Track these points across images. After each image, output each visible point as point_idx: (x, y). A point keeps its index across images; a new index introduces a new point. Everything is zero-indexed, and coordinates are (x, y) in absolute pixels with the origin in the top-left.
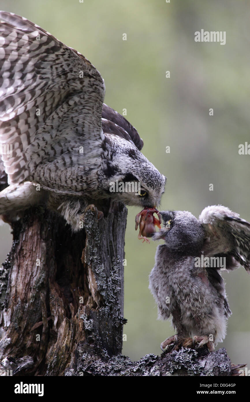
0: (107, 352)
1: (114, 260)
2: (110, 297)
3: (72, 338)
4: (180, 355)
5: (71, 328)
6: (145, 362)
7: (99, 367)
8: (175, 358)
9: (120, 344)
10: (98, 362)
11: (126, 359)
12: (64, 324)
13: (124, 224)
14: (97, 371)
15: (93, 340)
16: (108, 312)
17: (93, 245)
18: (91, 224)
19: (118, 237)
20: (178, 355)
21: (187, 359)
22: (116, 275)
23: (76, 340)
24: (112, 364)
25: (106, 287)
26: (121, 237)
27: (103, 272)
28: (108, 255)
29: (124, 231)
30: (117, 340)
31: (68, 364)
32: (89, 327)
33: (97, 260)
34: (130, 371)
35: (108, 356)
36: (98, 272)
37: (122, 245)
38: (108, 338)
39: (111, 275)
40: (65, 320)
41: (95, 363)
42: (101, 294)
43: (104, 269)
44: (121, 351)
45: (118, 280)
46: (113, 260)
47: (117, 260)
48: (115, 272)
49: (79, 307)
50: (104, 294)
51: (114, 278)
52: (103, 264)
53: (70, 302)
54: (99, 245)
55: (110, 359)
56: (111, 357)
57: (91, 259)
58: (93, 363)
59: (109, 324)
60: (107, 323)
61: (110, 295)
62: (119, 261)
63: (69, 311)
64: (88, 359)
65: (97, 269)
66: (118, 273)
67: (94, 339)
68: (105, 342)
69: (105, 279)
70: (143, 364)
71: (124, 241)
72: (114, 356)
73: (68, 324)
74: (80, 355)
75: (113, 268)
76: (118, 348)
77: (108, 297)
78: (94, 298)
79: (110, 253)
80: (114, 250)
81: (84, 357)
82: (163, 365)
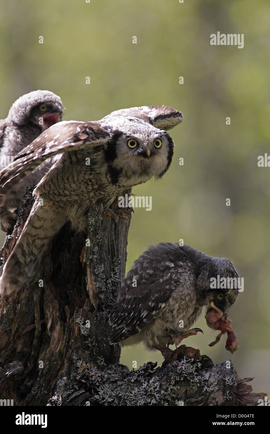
0: (104, 359)
1: (115, 260)
2: (109, 300)
3: (66, 344)
4: (182, 366)
5: (66, 332)
6: (144, 372)
7: (94, 375)
8: (178, 369)
9: (117, 352)
10: (94, 370)
11: (124, 369)
12: (58, 327)
13: (128, 222)
14: (92, 380)
15: (89, 346)
16: (106, 317)
17: (94, 243)
19: (120, 236)
20: (180, 366)
21: (190, 370)
22: (116, 277)
23: (70, 345)
24: (109, 373)
25: (105, 289)
26: (124, 236)
27: (102, 273)
28: (109, 255)
29: (127, 229)
30: (115, 347)
31: (61, 372)
32: (85, 332)
33: (97, 260)
34: (127, 382)
35: (105, 364)
36: (97, 272)
37: (124, 244)
38: (105, 345)
39: (111, 277)
40: (59, 323)
41: (90, 371)
42: (99, 296)
43: (104, 269)
44: (119, 360)
45: (118, 282)
46: (114, 261)
47: (118, 261)
48: (115, 274)
49: (75, 310)
50: (102, 296)
51: (114, 280)
52: (103, 264)
53: (66, 304)
54: (100, 244)
55: (107, 368)
56: (108, 365)
57: (90, 259)
58: (88, 372)
59: (107, 330)
60: (105, 328)
61: (109, 298)
62: (121, 262)
63: (65, 314)
64: (82, 366)
65: (97, 269)
66: (119, 275)
67: (90, 345)
68: (102, 349)
69: (105, 280)
70: (142, 373)
71: (127, 240)
72: (111, 364)
73: (63, 328)
74: (74, 362)
75: (113, 269)
76: (115, 355)
77: (107, 300)
78: (91, 300)
79: (112, 252)
80: (115, 249)
81: (79, 364)
82: (164, 376)
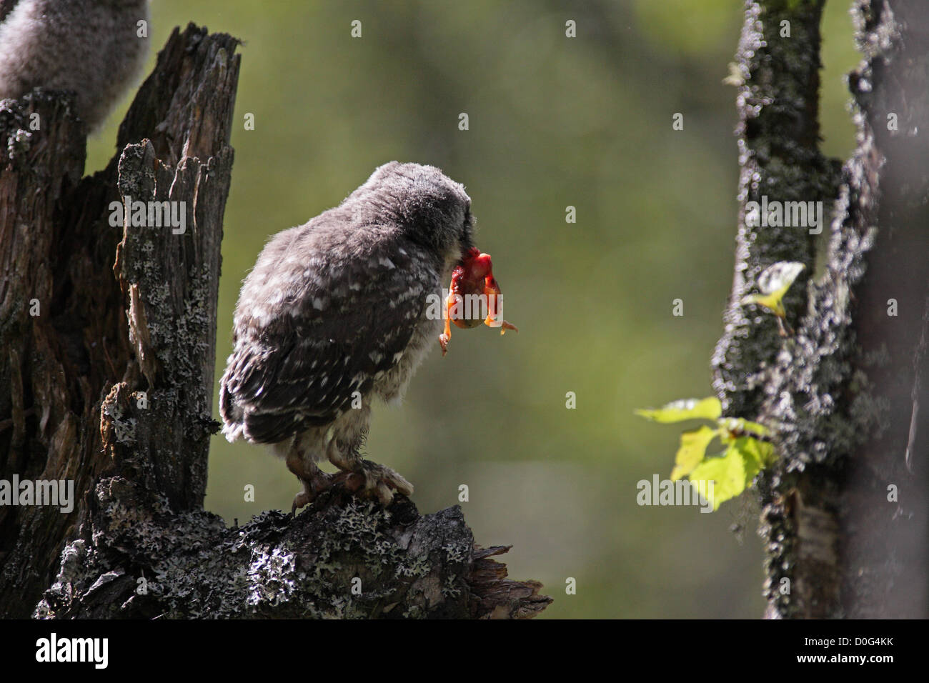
0: (169, 501)
1: (195, 274)
2: (181, 365)
3: (83, 464)
4: (348, 518)
5: (82, 438)
6: (259, 530)
7: (146, 537)
8: (337, 524)
9: (199, 483)
10: (145, 525)
11: (214, 522)
12: (63, 426)
13: (224, 188)
14: (141, 548)
15: (135, 469)
16: (174, 403)
17: (143, 234)
18: (134, 181)
19: (206, 219)
20: (343, 517)
21: (367, 527)
22: (197, 311)
23: (91, 467)
24: (179, 531)
25: (172, 340)
26: (214, 219)
27: (166, 301)
28: (181, 260)
29: (223, 202)
30: (194, 473)
31: (70, 527)
32: (126, 438)
33: (152, 272)
34: (221, 552)
35: (171, 512)
36: (154, 301)
37: (215, 236)
38: (171, 467)
39: (186, 311)
40: (67, 416)
41: (137, 527)
42: (158, 356)
43: (169, 294)
44: (203, 501)
45: (202, 323)
46: (192, 275)
47: (202, 275)
48: (195, 305)
49: (104, 388)
50: (166, 356)
51: (193, 318)
52: (167, 283)
53: (83, 374)
54: (157, 235)
55: (174, 520)
56: (177, 513)
57: (136, 269)
58: (132, 528)
59: (176, 433)
60: (171, 428)
61: (182, 361)
62: (208, 277)
63: (80, 396)
64: (119, 516)
65: (153, 295)
66: (203, 307)
67: (136, 467)
68: (164, 476)
69: (171, 319)
70: (255, 533)
71: (222, 229)
72: (184, 512)
73: (74, 427)
74: (101, 505)
75: (191, 293)
76: (194, 492)
77: (176, 364)
78: (140, 365)
79: (187, 256)
80: (196, 249)
81: (111, 510)
82: (305, 541)
